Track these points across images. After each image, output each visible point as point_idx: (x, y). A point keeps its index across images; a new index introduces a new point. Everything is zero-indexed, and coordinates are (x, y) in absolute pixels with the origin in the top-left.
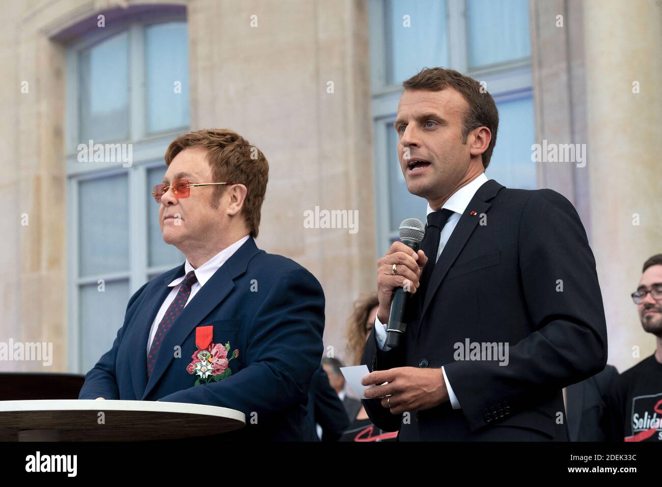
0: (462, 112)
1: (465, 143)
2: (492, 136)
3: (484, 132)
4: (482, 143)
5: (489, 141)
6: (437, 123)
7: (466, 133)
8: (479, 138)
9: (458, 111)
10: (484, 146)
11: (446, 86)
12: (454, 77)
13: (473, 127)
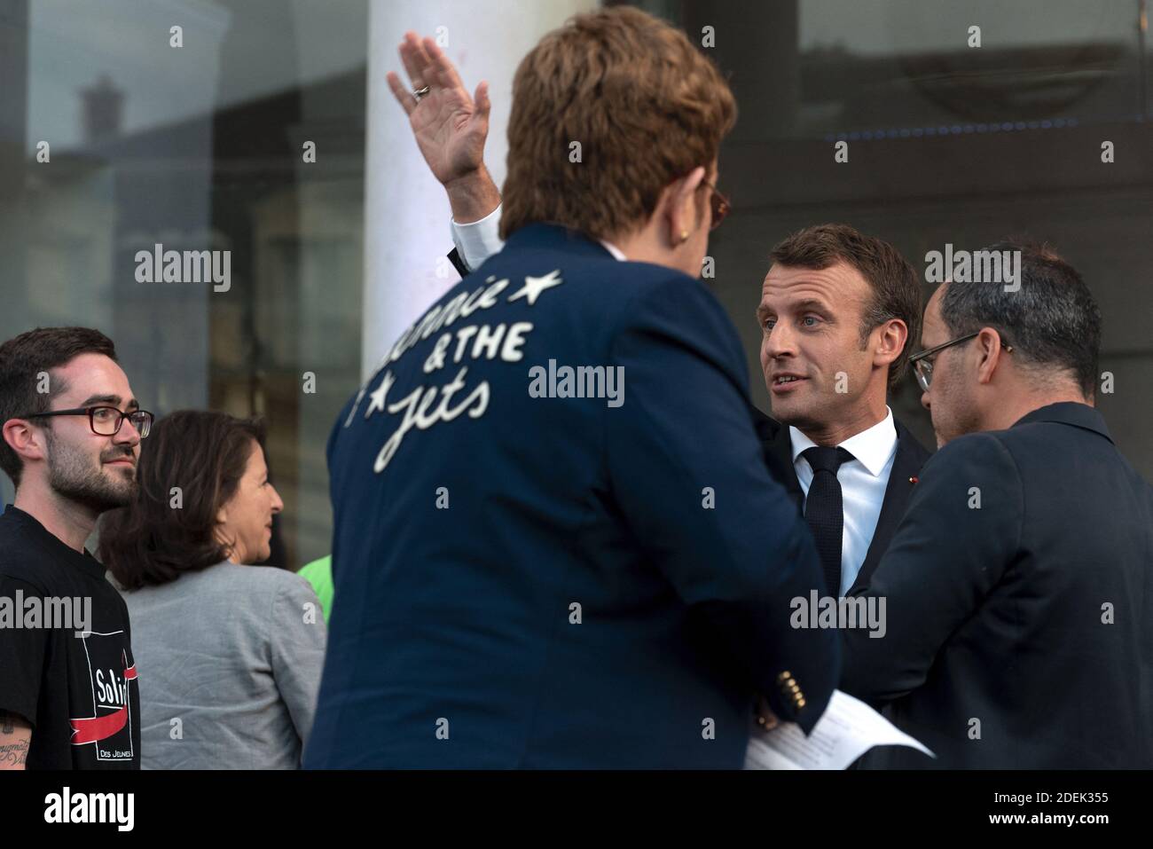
0: (861, 302)
1: (864, 348)
2: (909, 334)
3: (896, 328)
4: (892, 347)
5: (905, 341)
6: (821, 319)
7: (866, 333)
8: (888, 336)
9: (854, 301)
10: (895, 350)
11: (835, 260)
12: (850, 243)
13: (878, 322)
